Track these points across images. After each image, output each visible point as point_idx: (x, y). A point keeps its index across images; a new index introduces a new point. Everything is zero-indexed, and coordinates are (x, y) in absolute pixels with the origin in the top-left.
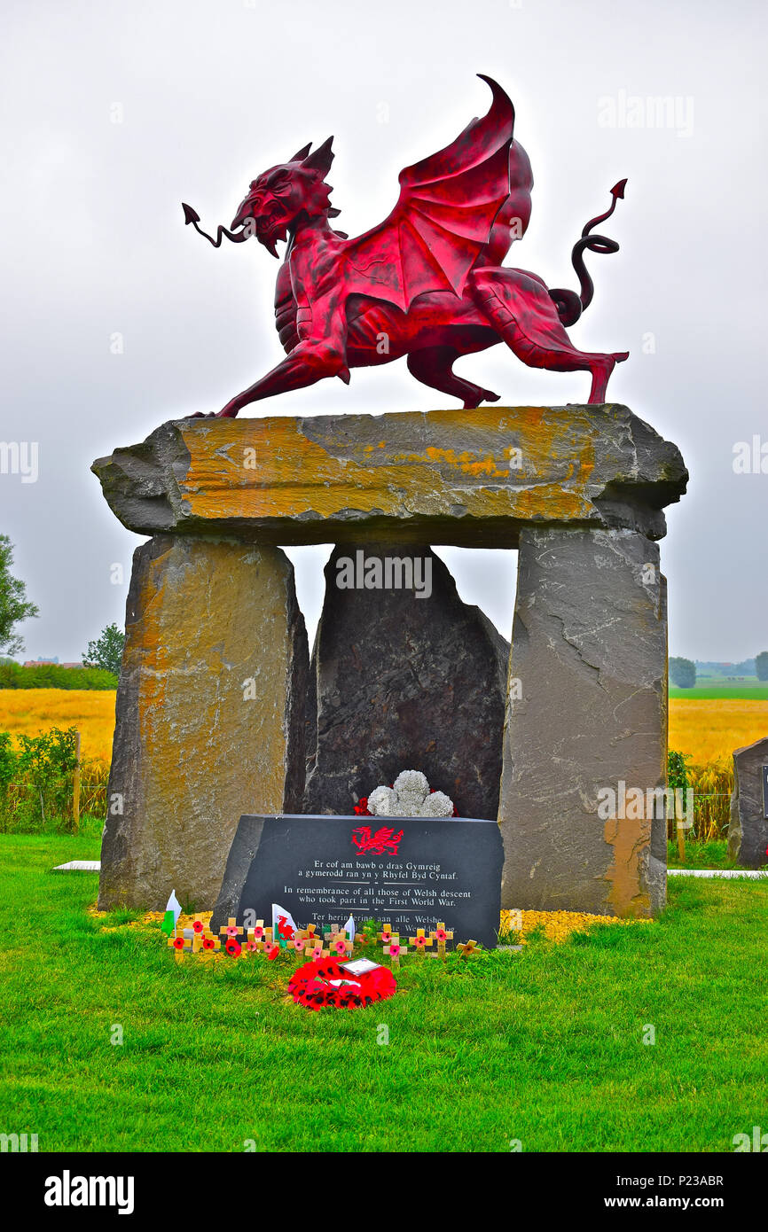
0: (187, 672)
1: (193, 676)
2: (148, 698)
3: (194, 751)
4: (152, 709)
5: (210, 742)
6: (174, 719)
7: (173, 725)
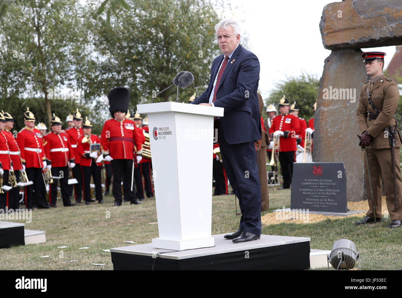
0: (335, 108)
1: (336, 109)
2: (323, 119)
3: (336, 139)
4: (323, 123)
5: (341, 136)
6: (331, 127)
7: (329, 130)
